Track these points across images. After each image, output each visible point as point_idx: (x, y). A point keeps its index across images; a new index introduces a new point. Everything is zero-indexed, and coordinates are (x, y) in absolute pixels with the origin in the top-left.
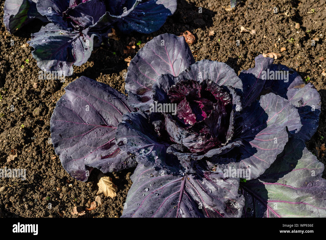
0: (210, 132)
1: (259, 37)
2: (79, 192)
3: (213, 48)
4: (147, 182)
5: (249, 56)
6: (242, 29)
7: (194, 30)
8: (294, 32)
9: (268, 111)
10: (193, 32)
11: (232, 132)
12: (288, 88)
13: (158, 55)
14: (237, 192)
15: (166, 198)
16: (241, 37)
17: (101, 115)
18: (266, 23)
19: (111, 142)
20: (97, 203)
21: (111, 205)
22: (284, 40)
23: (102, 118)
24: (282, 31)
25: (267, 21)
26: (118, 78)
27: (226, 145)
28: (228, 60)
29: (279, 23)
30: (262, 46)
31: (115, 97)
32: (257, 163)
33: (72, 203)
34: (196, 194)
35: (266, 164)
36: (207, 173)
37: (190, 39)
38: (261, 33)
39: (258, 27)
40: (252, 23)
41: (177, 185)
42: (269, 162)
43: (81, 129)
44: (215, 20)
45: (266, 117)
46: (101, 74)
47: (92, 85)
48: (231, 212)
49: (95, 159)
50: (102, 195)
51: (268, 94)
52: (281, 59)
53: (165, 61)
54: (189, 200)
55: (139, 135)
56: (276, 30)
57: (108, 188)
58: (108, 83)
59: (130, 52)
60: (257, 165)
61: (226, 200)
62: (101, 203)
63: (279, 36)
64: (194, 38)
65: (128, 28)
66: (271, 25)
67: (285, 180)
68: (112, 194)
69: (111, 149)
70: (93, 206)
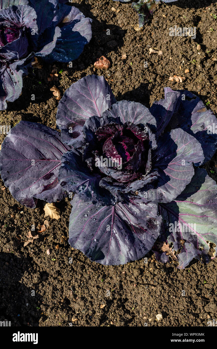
0: (133, 168)
1: (166, 58)
2: (29, 217)
3: (127, 73)
4: (85, 209)
5: (158, 80)
6: (151, 50)
7: (108, 54)
8: (196, 53)
9: (178, 142)
10: (107, 56)
11: (150, 166)
12: (192, 113)
13: (83, 93)
14: (156, 214)
15: (102, 222)
16: (150, 58)
17: (39, 151)
18: (171, 44)
19: (50, 172)
20: (46, 226)
21: (57, 226)
22: (187, 62)
23: (41, 154)
24: (185, 53)
25: (172, 42)
26: (46, 107)
27: (146, 176)
28: (141, 85)
29: (183, 44)
30: (169, 67)
31: (50, 135)
32: (171, 190)
33: (25, 227)
34: (124, 215)
35: (178, 191)
36: (132, 199)
37: (105, 65)
38: (168, 54)
39: (164, 48)
40: (159, 43)
41: (109, 209)
42: (180, 190)
43: (24, 165)
44: (126, 40)
45: (176, 147)
46: (31, 103)
47: (30, 127)
48: (152, 228)
49: (39, 188)
50: (48, 217)
51: (177, 129)
52: (186, 81)
53: (89, 99)
54: (120, 221)
55: (76, 174)
56: (181, 52)
57: (52, 212)
58: (38, 113)
59: (53, 79)
60: (171, 191)
61: (148, 219)
62: (49, 226)
63: (183, 59)
64: (109, 62)
65: (50, 57)
66: (176, 47)
67: (192, 198)
68: (57, 217)
69: (51, 178)
70: (43, 228)
